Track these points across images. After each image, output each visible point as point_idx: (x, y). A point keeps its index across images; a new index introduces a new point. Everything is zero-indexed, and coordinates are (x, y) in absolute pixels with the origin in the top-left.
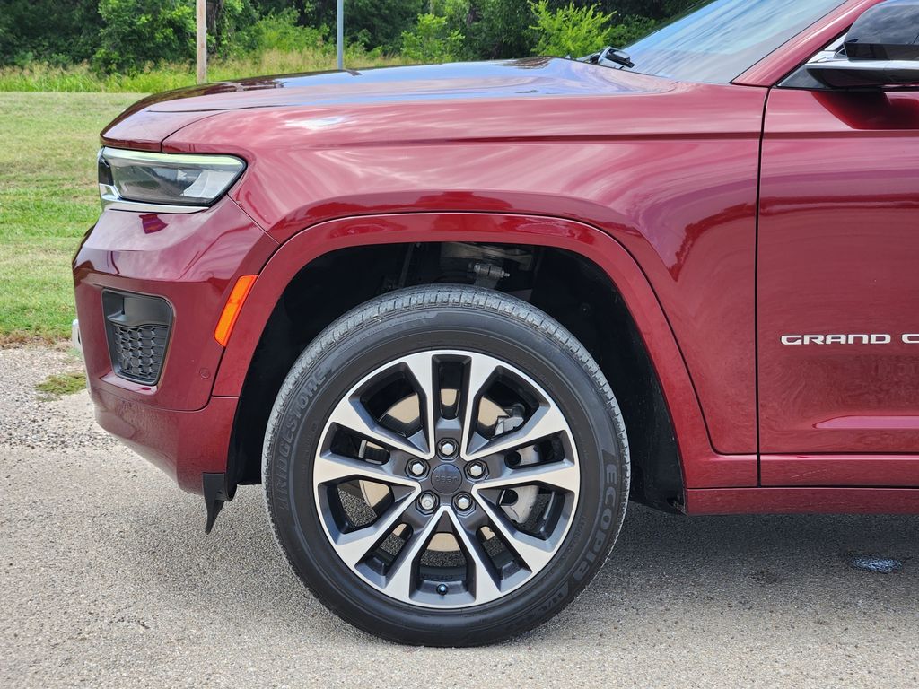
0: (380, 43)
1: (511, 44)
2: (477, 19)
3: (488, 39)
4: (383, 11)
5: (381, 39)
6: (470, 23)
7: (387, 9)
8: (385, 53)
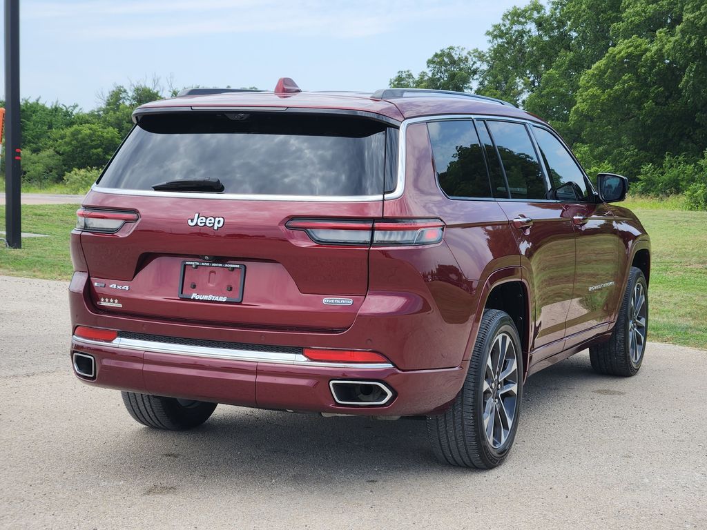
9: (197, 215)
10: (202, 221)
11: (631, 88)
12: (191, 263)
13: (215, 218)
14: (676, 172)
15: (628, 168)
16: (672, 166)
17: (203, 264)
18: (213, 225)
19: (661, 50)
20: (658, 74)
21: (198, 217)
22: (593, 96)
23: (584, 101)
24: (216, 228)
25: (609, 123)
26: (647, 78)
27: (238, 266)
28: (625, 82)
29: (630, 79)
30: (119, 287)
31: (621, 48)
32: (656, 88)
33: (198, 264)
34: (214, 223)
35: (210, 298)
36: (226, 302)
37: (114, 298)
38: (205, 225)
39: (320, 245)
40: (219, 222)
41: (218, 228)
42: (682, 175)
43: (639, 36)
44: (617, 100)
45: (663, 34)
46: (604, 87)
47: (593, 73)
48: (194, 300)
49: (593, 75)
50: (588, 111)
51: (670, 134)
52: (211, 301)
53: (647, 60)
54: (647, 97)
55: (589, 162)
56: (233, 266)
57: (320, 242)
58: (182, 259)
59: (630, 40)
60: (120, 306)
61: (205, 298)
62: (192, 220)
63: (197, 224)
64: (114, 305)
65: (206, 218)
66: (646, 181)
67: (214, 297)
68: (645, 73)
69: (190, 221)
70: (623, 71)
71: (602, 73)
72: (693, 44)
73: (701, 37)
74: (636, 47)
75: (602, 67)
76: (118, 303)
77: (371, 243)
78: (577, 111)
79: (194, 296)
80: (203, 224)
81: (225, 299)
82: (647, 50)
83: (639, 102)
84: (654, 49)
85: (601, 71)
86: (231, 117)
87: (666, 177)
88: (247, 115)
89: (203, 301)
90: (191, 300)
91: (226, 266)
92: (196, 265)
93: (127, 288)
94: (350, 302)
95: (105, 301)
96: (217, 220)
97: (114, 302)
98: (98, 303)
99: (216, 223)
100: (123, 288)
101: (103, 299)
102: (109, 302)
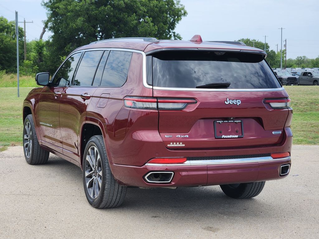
0: (5, 69)
1: (53, 69)
2: (42, 61)
3: (46, 68)
4: (6, 58)
5: (6, 67)
6: (39, 63)
7: (8, 57)
8: (7, 73)
10: (231, 102)
12: (219, 122)
18: (237, 104)
21: (229, 100)
27: (240, 121)
30: (182, 136)
34: (237, 102)
35: (230, 136)
36: (238, 138)
37: (180, 142)
38: (233, 103)
48: (224, 138)
52: (231, 138)
56: (238, 121)
57: (274, 108)
58: (214, 120)
60: (184, 145)
61: (229, 137)
63: (229, 103)
64: (179, 145)
65: (233, 100)
67: (232, 136)
69: (226, 102)
76: (182, 144)
77: (287, 108)
79: (223, 136)
81: (237, 136)
88: (224, 53)
89: (228, 138)
90: (222, 138)
91: (235, 121)
92: (222, 122)
93: (187, 136)
94: (281, 132)
95: (173, 144)
96: (238, 101)
97: (179, 144)
98: (168, 145)
99: (238, 102)
100: (185, 136)
101: (171, 143)
102: (176, 144)
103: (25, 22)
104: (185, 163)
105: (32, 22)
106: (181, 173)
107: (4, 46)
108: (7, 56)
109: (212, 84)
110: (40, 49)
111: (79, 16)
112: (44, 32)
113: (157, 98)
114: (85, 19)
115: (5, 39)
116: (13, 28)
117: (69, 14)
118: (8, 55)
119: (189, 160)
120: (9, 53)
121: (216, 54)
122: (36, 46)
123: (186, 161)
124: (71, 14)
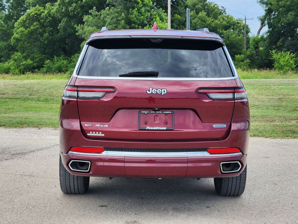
3: (260, 62)
9: (151, 88)
10: (155, 91)
11: (37, 28)
12: (144, 112)
13: (161, 90)
14: (60, 63)
15: (38, 62)
16: (58, 61)
17: (151, 112)
18: (161, 93)
19: (49, 12)
20: (49, 22)
21: (152, 89)
22: (22, 31)
23: (17, 34)
24: (163, 94)
25: (29, 43)
26: (44, 24)
27: (171, 112)
28: (35, 26)
29: (37, 25)
30: (101, 126)
31: (31, 11)
32: (49, 28)
33: (148, 112)
34: (161, 92)
35: (157, 128)
36: (166, 130)
37: (99, 131)
39: (214, 101)
40: (164, 91)
41: (164, 94)
42: (63, 65)
43: (40, 6)
44: (31, 33)
45: (49, 6)
46: (26, 28)
47: (21, 22)
48: (148, 130)
49: (21, 23)
50: (20, 38)
51: (55, 48)
52: (158, 130)
53: (43, 16)
54: (45, 32)
55: (21, 60)
56: (168, 112)
57: (214, 100)
58: (139, 110)
59: (35, 7)
60: (103, 135)
61: (154, 128)
62: (149, 91)
63: (152, 93)
64: (99, 135)
65: (157, 90)
66: (47, 67)
67: (159, 128)
68: (43, 22)
69: (147, 91)
70: (34, 21)
71: (24, 22)
72: (63, 10)
73: (67, 7)
74: (39, 11)
75: (24, 19)
76: (102, 134)
77: (234, 99)
78: (14, 38)
79: (148, 128)
80: (156, 93)
81: (165, 128)
82: (43, 12)
83: (42, 35)
84: (46, 12)
85: (23, 21)
86: (153, 41)
87: (56, 65)
88: (162, 40)
89: (153, 130)
90: (146, 130)
91: (164, 112)
92: (147, 113)
93: (107, 126)
94: (225, 126)
95: (92, 133)
96: (163, 90)
97: (99, 133)
98: (88, 134)
99: (163, 92)
100: (104, 126)
101: (91, 132)
102: (96, 133)
103: (246, 19)
104: (103, 153)
105: (253, 19)
106: (97, 163)
107: (230, 42)
108: (232, 51)
109: (136, 72)
110: (256, 44)
111: (291, 10)
112: (262, 28)
113: (77, 86)
114: (296, 13)
115: (231, 35)
116: (239, 25)
117: (281, 9)
118: (234, 50)
119: (107, 150)
120: (234, 49)
121: (152, 41)
122: (253, 41)
123: (103, 151)
124: (283, 10)
